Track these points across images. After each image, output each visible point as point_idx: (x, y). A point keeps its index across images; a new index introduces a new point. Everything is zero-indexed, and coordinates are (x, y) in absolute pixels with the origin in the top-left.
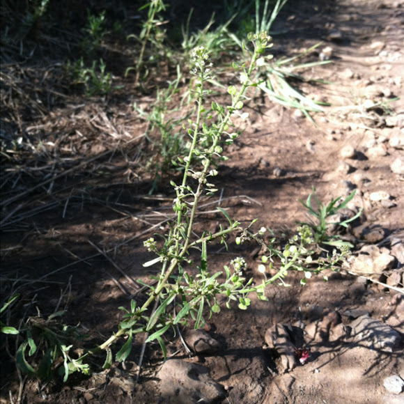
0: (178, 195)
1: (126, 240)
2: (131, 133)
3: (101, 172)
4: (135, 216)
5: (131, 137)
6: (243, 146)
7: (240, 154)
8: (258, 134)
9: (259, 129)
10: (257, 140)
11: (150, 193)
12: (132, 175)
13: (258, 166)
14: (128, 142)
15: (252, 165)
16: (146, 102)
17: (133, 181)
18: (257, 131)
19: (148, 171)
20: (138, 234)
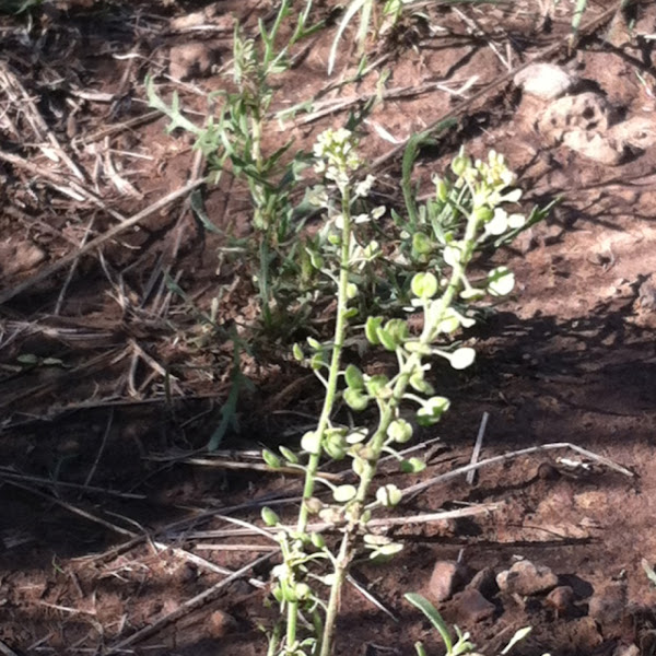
0: (287, 556)
1: (128, 632)
2: (136, 181)
3: (27, 358)
4: (157, 538)
5: (140, 197)
6: (572, 219)
7: (558, 260)
8: (635, 167)
9: (642, 143)
10: (629, 194)
11: (212, 445)
12: (142, 369)
13: (628, 310)
14: (126, 222)
15: (603, 306)
16: (197, 37)
17: (148, 391)
18: (630, 155)
19: (205, 352)
20: (171, 608)
